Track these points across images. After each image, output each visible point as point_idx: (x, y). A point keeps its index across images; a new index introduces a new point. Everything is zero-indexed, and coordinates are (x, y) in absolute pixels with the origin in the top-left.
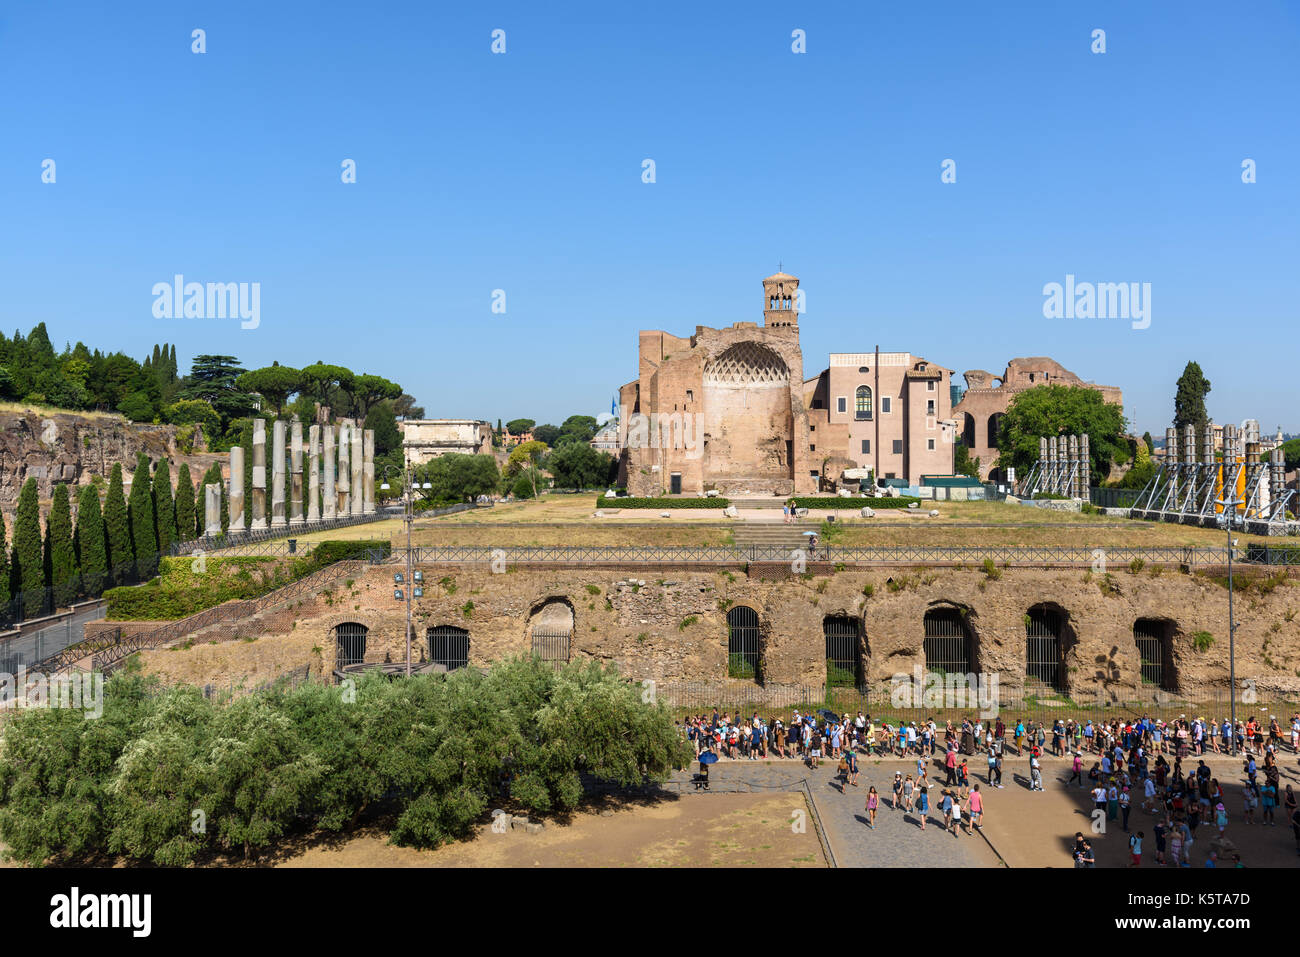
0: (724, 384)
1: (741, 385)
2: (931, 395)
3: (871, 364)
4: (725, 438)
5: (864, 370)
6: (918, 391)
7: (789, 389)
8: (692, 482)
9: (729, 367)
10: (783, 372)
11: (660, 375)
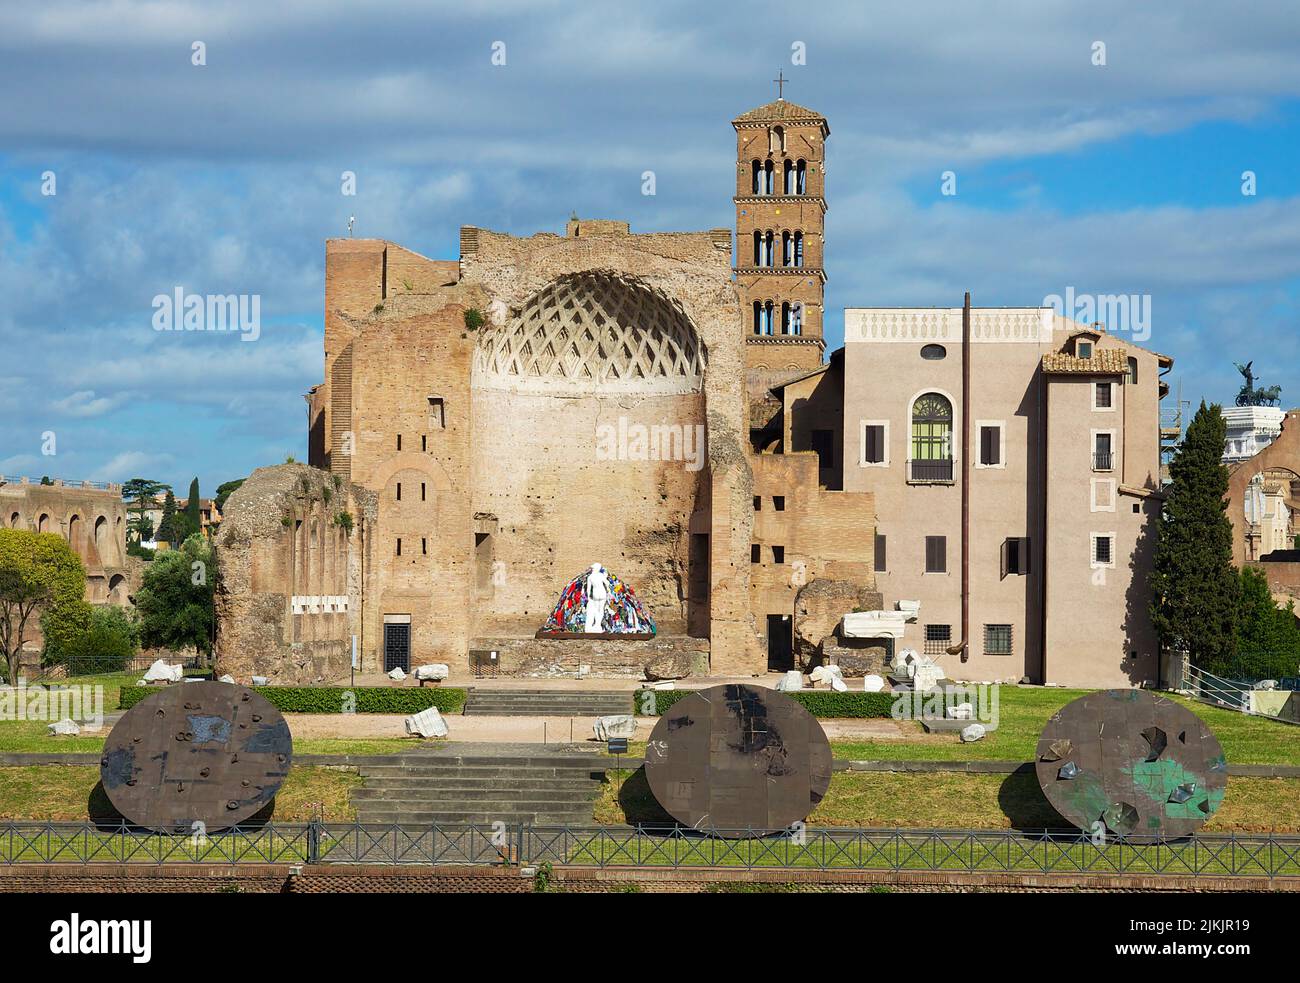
0: (535, 384)
1: (583, 386)
2: (1108, 420)
3: (952, 339)
4: (541, 526)
5: (934, 351)
6: (1070, 405)
7: (704, 398)
8: (437, 642)
9: (551, 337)
10: (690, 354)
11: (358, 355)
